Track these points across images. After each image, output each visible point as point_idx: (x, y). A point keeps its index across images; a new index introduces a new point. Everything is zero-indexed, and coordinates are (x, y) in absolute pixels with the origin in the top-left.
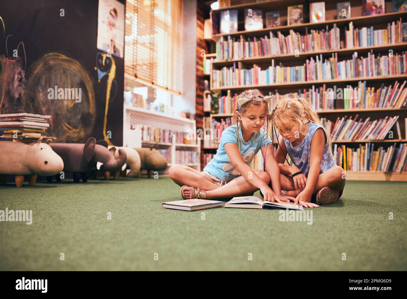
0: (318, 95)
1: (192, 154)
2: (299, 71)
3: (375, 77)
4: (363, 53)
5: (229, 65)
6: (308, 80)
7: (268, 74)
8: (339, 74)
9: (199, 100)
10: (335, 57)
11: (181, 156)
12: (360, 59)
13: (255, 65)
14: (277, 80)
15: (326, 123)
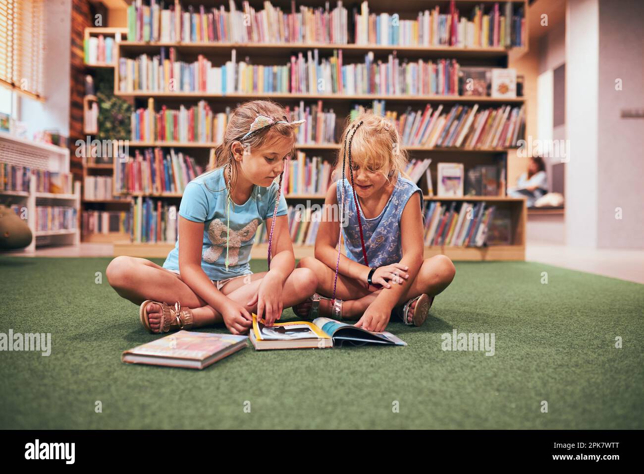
0: (310, 118)
1: (66, 213)
2: (279, 74)
3: (398, 95)
4: (382, 56)
5: (153, 51)
6: (293, 91)
7: (224, 74)
8: (344, 86)
9: (77, 112)
10: (338, 57)
11: (45, 216)
12: (378, 65)
13: (200, 57)
14: (240, 87)
15: (321, 166)
